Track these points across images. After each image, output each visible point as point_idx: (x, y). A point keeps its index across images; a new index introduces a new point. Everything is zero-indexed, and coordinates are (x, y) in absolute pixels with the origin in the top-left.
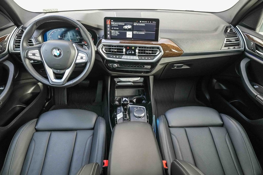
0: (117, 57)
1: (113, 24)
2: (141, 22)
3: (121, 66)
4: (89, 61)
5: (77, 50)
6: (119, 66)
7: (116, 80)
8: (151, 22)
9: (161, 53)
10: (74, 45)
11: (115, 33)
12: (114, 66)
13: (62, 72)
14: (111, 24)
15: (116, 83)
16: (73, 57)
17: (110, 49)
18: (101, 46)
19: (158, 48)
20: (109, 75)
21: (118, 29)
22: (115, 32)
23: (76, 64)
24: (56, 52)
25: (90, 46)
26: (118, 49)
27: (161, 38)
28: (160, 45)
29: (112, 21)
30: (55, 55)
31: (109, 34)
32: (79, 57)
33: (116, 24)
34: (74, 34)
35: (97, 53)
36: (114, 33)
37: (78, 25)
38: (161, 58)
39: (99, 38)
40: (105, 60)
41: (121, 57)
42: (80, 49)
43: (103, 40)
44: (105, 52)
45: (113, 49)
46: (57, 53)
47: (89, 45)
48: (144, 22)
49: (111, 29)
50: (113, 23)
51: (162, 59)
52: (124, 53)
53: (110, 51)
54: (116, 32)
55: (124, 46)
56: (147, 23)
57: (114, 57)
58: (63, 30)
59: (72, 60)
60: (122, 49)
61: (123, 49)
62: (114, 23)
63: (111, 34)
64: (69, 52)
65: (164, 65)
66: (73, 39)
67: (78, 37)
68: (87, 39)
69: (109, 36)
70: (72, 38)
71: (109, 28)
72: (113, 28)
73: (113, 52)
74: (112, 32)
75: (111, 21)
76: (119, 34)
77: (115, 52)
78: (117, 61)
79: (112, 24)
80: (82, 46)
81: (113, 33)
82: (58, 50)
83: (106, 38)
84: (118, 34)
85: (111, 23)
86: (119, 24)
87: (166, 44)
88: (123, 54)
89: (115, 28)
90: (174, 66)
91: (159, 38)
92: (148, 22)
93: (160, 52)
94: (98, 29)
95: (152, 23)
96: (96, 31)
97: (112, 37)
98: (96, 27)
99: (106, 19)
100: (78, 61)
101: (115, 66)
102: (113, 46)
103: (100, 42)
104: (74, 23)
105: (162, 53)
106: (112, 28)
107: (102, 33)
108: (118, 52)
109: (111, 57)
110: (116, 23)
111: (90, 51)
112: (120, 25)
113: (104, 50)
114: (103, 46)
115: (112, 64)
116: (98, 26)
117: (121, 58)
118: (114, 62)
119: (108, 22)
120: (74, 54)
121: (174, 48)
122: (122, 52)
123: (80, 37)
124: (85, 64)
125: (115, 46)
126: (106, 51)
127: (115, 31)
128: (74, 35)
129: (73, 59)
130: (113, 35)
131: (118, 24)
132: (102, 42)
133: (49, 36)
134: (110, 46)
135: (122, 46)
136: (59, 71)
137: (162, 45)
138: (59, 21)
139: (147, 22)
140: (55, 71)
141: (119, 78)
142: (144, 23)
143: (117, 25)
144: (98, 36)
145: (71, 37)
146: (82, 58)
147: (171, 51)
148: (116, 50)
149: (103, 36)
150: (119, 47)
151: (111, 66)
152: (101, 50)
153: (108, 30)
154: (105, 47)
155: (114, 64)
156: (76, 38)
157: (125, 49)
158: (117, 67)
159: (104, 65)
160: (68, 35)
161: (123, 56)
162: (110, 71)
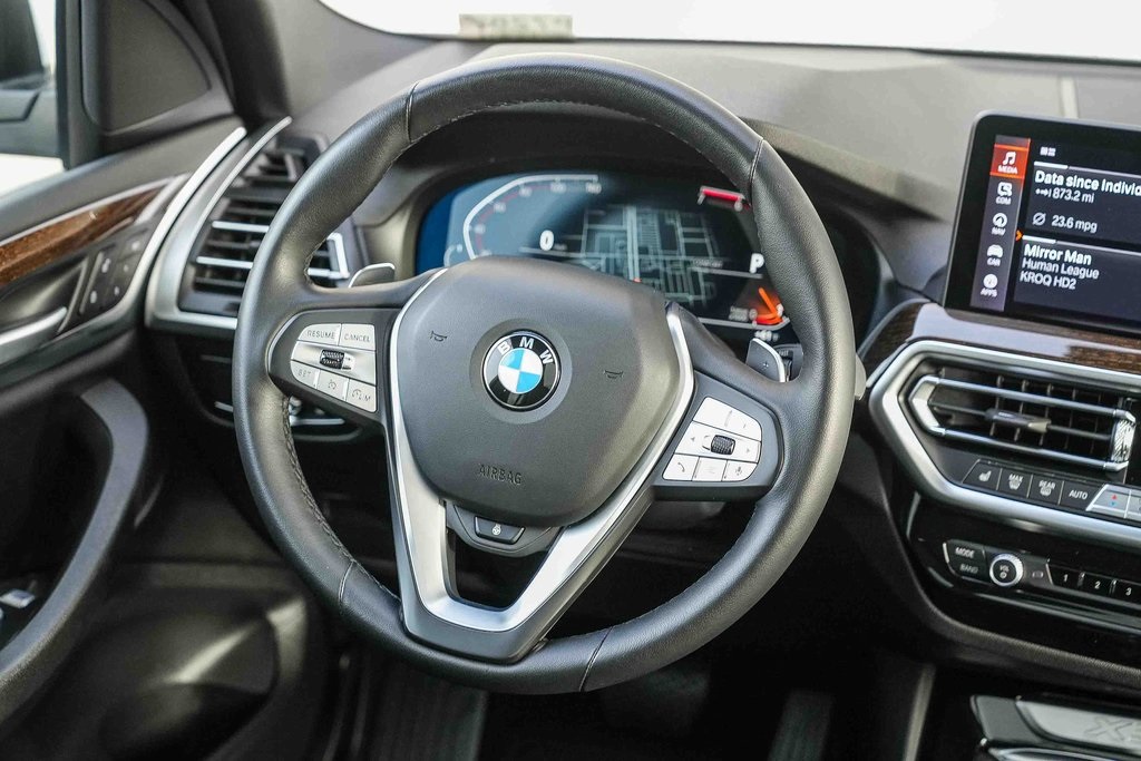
0: (1046, 488)
1: (1051, 187)
3: (1072, 584)
5: (696, 368)
6: (1050, 585)
7: (990, 712)
10: (674, 322)
11: (1051, 268)
12: (997, 573)
13: (525, 541)
14: (1029, 183)
15: (985, 749)
16: (650, 428)
17: (987, 401)
18: (900, 363)
20: (927, 646)
21: (1092, 227)
22: (1056, 255)
23: (661, 494)
26: (1057, 415)
29: (1044, 151)
30: (496, 384)
31: (993, 270)
32: (697, 438)
33: (1083, 183)
34: (680, 231)
35: (866, 421)
36: (1048, 260)
37: (749, 155)
39: (897, 290)
40: (917, 498)
41: (1083, 495)
42: (722, 363)
43: (932, 319)
44: (932, 424)
45: (1011, 405)
46: (522, 373)
49: (1024, 226)
50: (1053, 178)
52: (1119, 464)
53: (981, 426)
54: (1069, 257)
55: (1125, 395)
57: (1015, 482)
58: (593, 185)
59: (630, 458)
60: (1108, 424)
61: (1118, 419)
62: (1066, 174)
63: (1016, 267)
64: (623, 380)
66: (655, 274)
67: (707, 265)
69: (991, 281)
70: (656, 261)
71: (1002, 208)
72: (1049, 219)
73: (1005, 431)
74: (1028, 251)
75: (1034, 155)
76: (1095, 274)
77: (1030, 437)
78: (1030, 527)
79: (1043, 186)
80: (739, 344)
81: (1035, 259)
82: (538, 348)
83: (960, 297)
84: (1083, 274)
85: (1030, 172)
86: (1107, 186)
88: (1106, 465)
89: (1059, 221)
94: (901, 212)
96: (872, 227)
97: (1018, 298)
98: (889, 190)
99: (991, 132)
100: (676, 472)
101: (1012, 573)
102: (1013, 381)
103: (900, 331)
104: (719, 138)
106: (1039, 219)
107: (935, 247)
108: (1052, 440)
109: (984, 477)
110: (1081, 175)
112: (1123, 196)
113: (921, 404)
114: (924, 369)
115: (983, 550)
116: (905, 183)
117: (1078, 508)
118: (999, 532)
119: (1008, 164)
120: (659, 414)
122: (1105, 450)
123: (724, 268)
124: (737, 508)
125: (1037, 385)
126: (942, 419)
127: (1057, 248)
128: (669, 242)
129: (641, 442)
130: (1033, 278)
131: (1095, 185)
132: (916, 334)
134: (985, 374)
135: (1110, 396)
136: (497, 530)
140: (470, 528)
141: (1020, 704)
143: (1083, 191)
144: (886, 272)
145: (643, 251)
146: (722, 446)
148: (1040, 425)
149: (936, 277)
150: (1070, 399)
151: (963, 567)
152: (901, 398)
153: (995, 231)
154: (937, 374)
155: (1001, 557)
156: (687, 263)
157: (1133, 419)
158: (1028, 590)
159: (900, 546)
160: (626, 239)
161: (1106, 487)
162: (947, 619)
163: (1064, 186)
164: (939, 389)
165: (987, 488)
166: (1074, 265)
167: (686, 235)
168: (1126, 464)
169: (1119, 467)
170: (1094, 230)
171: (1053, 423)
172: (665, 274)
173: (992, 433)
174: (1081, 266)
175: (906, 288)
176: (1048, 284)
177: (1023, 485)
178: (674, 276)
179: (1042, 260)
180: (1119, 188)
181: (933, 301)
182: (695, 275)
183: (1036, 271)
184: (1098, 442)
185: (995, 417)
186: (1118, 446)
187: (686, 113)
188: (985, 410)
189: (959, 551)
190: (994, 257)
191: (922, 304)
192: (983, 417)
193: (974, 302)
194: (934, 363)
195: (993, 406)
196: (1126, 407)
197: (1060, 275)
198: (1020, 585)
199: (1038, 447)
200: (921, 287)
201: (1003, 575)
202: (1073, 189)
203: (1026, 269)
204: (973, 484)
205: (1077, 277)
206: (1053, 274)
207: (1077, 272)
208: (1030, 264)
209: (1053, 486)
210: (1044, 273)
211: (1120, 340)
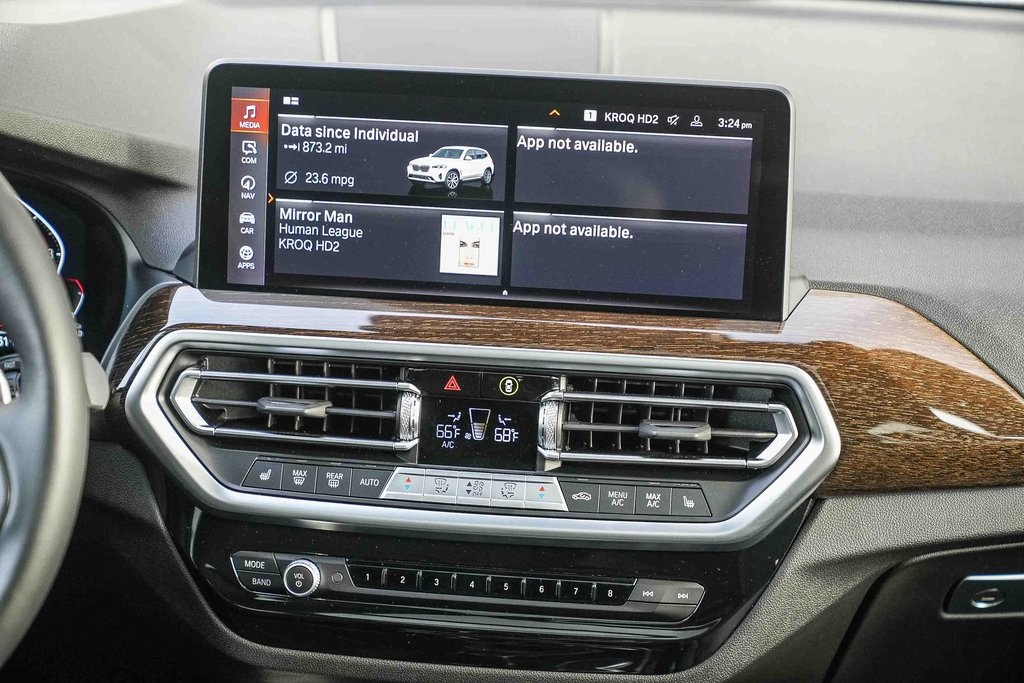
0: (334, 479)
1: (299, 140)
2: (600, 124)
3: (375, 582)
4: (15, 526)
6: (354, 589)
8: (697, 122)
9: (812, 451)
11: (309, 231)
12: (292, 582)
14: (275, 139)
17: (260, 390)
18: (155, 359)
19: (783, 391)
21: (349, 182)
22: (314, 217)
25: (38, 358)
26: (339, 396)
27: (815, 285)
28: (800, 354)
29: (287, 101)
31: (247, 240)
33: (330, 132)
35: (113, 430)
36: (306, 223)
38: (817, 500)
39: (145, 272)
40: (198, 513)
41: (375, 482)
43: (188, 302)
44: (197, 421)
45: (287, 392)
47: (29, 348)
48: (630, 118)
49: (276, 187)
50: (296, 126)
51: (831, 507)
52: (409, 442)
53: (258, 420)
54: (329, 217)
55: (406, 365)
56: (663, 127)
57: (299, 477)
60: (391, 399)
61: (401, 392)
62: (315, 125)
63: (272, 235)
65: (856, 581)
69: (246, 252)
71: (250, 170)
72: (302, 177)
73: (284, 422)
74: (283, 214)
75: (276, 107)
76: (359, 233)
77: (312, 425)
78: (325, 525)
79: (291, 140)
81: (292, 223)
83: (215, 273)
84: (346, 234)
85: (274, 125)
86: (359, 134)
87: (864, 355)
88: (394, 445)
89: (313, 178)
90: (960, 595)
91: (792, 290)
92: (673, 120)
93: (806, 430)
94: (139, 183)
95: (711, 128)
96: (109, 203)
97: (276, 271)
98: (120, 158)
99: (225, 83)
101: (308, 582)
102: (285, 364)
103: (152, 319)
105: (825, 449)
106: (290, 178)
107: (179, 221)
108: (337, 425)
109: (264, 477)
110: (330, 124)
111: (33, 414)
112: (377, 143)
113: (184, 401)
114: (184, 361)
115: (275, 558)
116: (138, 147)
117: (372, 498)
118: (289, 536)
119: (250, 113)
121: (951, 387)
122: (391, 429)
125: (312, 366)
126: (210, 414)
127: (314, 208)
130: (292, 244)
131: (346, 134)
132: (171, 321)
134: (255, 360)
135: (391, 368)
137: (819, 355)
139: (655, 120)
142: (626, 126)
143: (335, 141)
144: (132, 253)
147: (922, 418)
148: (318, 410)
149: (186, 254)
150: (350, 377)
151: (255, 581)
152: (162, 399)
153: (244, 196)
154: (200, 366)
155: (293, 565)
157: (418, 391)
158: (329, 596)
159: (183, 567)
161: (398, 470)
162: (245, 641)
163: (313, 138)
164: (201, 381)
165: (269, 489)
166: (335, 225)
168: (416, 441)
169: (409, 445)
170: (352, 184)
171: (335, 405)
173: (270, 424)
174: (342, 226)
175: (156, 269)
176: (310, 249)
177: (308, 480)
179: (299, 223)
180: (372, 135)
181: (186, 282)
183: (294, 237)
184: (385, 420)
185: (267, 407)
186: (404, 424)
188: (256, 401)
189: (248, 564)
190: (247, 225)
191: (178, 286)
192: (254, 408)
193: (230, 280)
194: (194, 353)
195: (268, 395)
196: (413, 378)
197: (321, 238)
198: (319, 592)
199: (322, 434)
200: (171, 267)
201: (299, 584)
202: (323, 139)
203: (284, 235)
204: (253, 485)
205: (339, 239)
206: (313, 238)
207: (339, 232)
208: (286, 228)
209: (341, 476)
210: (304, 237)
211: (396, 303)
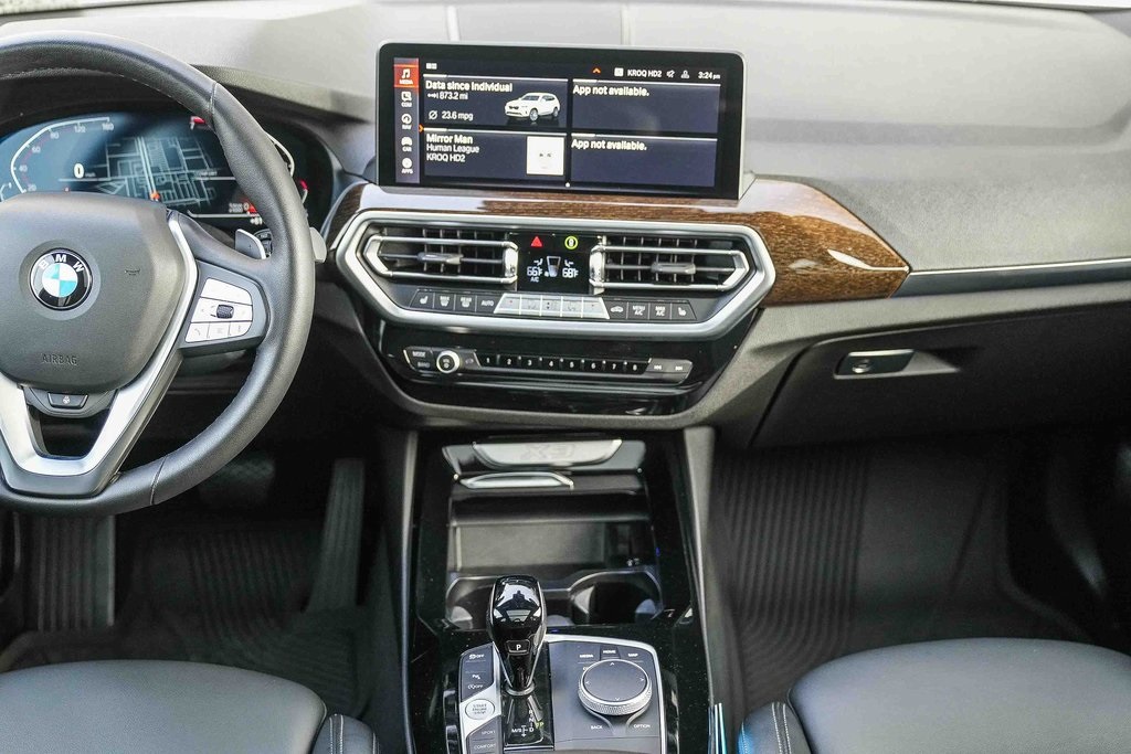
0: (466, 302)
1: (438, 91)
2: (625, 77)
3: (493, 364)
4: (273, 336)
5: (196, 258)
6: (479, 367)
7: (455, 455)
8: (685, 75)
9: (758, 278)
10: (175, 226)
11: (447, 148)
12: (442, 364)
13: (91, 405)
14: (422, 91)
15: (458, 482)
16: (169, 308)
17: (419, 248)
18: (353, 230)
19: (739, 243)
20: (405, 422)
21: (469, 117)
22: (449, 139)
23: (187, 354)
24: (56, 277)
25: (282, 232)
26: (467, 251)
27: (758, 176)
28: (750, 219)
29: (429, 66)
30: (44, 294)
31: (407, 155)
32: (205, 309)
33: (459, 86)
34: (181, 152)
35: (330, 274)
36: (443, 144)
37: (207, 96)
38: (760, 309)
39: (345, 176)
40: (383, 323)
41: (491, 303)
42: (216, 251)
43: (372, 195)
44: (382, 269)
45: (435, 249)
46: (61, 282)
48: (643, 73)
49: (424, 122)
50: (437, 84)
51: (768, 313)
52: (511, 278)
53: (417, 266)
54: (457, 140)
55: (509, 231)
56: (664, 78)
57: (444, 301)
58: (108, 124)
59: (160, 326)
60: (499, 252)
61: (506, 248)
62: (447, 81)
63: (423, 152)
64: (141, 275)
65: (784, 357)
66: (168, 186)
67: (206, 175)
68: (262, 188)
69: (407, 163)
70: (167, 175)
71: (407, 110)
72: (440, 115)
73: (434, 267)
74: (429, 139)
75: (423, 70)
76: (476, 150)
77: (451, 269)
78: (461, 330)
79: (432, 91)
80: (228, 230)
81: (435, 144)
82: (71, 261)
83: (388, 175)
84: (469, 150)
85: (422, 82)
86: (475, 87)
87: (788, 220)
88: (502, 280)
89: (447, 115)
90: (846, 364)
91: (745, 180)
92: (670, 74)
93: (754, 267)
94: (339, 120)
95: (694, 78)
96: (320, 133)
97: (427, 174)
98: (326, 105)
99: (390, 55)
100: (196, 336)
101: (452, 364)
102: (433, 232)
103: (350, 206)
104: (181, 84)
105: (767, 276)
106: (433, 115)
107: (365, 144)
108: (467, 268)
109: (423, 301)
110: (457, 81)
111: (281, 265)
112: (486, 92)
113: (372, 255)
114: (371, 231)
115: (431, 350)
116: (337, 98)
117: (488, 312)
118: (439, 337)
119: (406, 78)
120: (177, 289)
121: (843, 239)
122: (500, 270)
123: (219, 175)
124: (248, 351)
125: (450, 232)
126: (389, 264)
127: (449, 134)
128: (174, 162)
129: (164, 319)
130: (435, 157)
131: (467, 87)
132: (362, 207)
133: (13, 169)
134: (415, 230)
135: (499, 233)
136: (66, 400)
137: (766, 222)
138: (84, 71)
139: (658, 74)
140: (45, 402)
141: (476, 447)
142: (641, 79)
143: (460, 92)
144: (336, 165)
145: (155, 170)
146: (224, 313)
147: (825, 259)
148: (455, 260)
149: (370, 164)
150: (473, 239)
151: (420, 364)
152: (359, 255)
153: (404, 127)
154: (381, 234)
155: (443, 354)
156: (190, 175)
157: (516, 247)
158: (465, 372)
159: (376, 357)
160: (141, 162)
161: (505, 295)
162: (415, 401)
163: (446, 89)
164: (383, 243)
165: (427, 308)
166: (462, 145)
167: (185, 154)
168: (516, 278)
169: (511, 280)
170: (471, 119)
171: (465, 257)
172: (175, 185)
173: (425, 269)
174: (466, 145)
175: (351, 174)
176: (446, 160)
177: (450, 302)
178: (182, 186)
179: (440, 143)
180: (483, 87)
181: (371, 182)
182: (198, 183)
183: (437, 152)
184: (496, 265)
185: (424, 259)
186: (508, 267)
187: (153, 68)
188: (416, 254)
189: (415, 354)
190: (407, 145)
191: (364, 185)
192: (416, 259)
193: (398, 180)
194: (378, 226)
195: (423, 251)
196: (512, 239)
197: (453, 153)
198: (459, 370)
199: (457, 274)
200: (361, 173)
201: (446, 366)
202: (453, 91)
203: (430, 152)
204: (416, 306)
205: (465, 153)
206: (448, 153)
207: (464, 149)
208: (432, 147)
209: (470, 300)
210: (442, 153)
211: (500, 193)
